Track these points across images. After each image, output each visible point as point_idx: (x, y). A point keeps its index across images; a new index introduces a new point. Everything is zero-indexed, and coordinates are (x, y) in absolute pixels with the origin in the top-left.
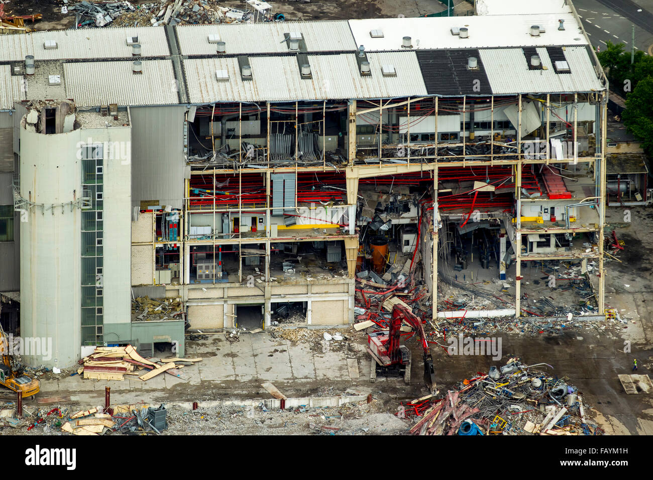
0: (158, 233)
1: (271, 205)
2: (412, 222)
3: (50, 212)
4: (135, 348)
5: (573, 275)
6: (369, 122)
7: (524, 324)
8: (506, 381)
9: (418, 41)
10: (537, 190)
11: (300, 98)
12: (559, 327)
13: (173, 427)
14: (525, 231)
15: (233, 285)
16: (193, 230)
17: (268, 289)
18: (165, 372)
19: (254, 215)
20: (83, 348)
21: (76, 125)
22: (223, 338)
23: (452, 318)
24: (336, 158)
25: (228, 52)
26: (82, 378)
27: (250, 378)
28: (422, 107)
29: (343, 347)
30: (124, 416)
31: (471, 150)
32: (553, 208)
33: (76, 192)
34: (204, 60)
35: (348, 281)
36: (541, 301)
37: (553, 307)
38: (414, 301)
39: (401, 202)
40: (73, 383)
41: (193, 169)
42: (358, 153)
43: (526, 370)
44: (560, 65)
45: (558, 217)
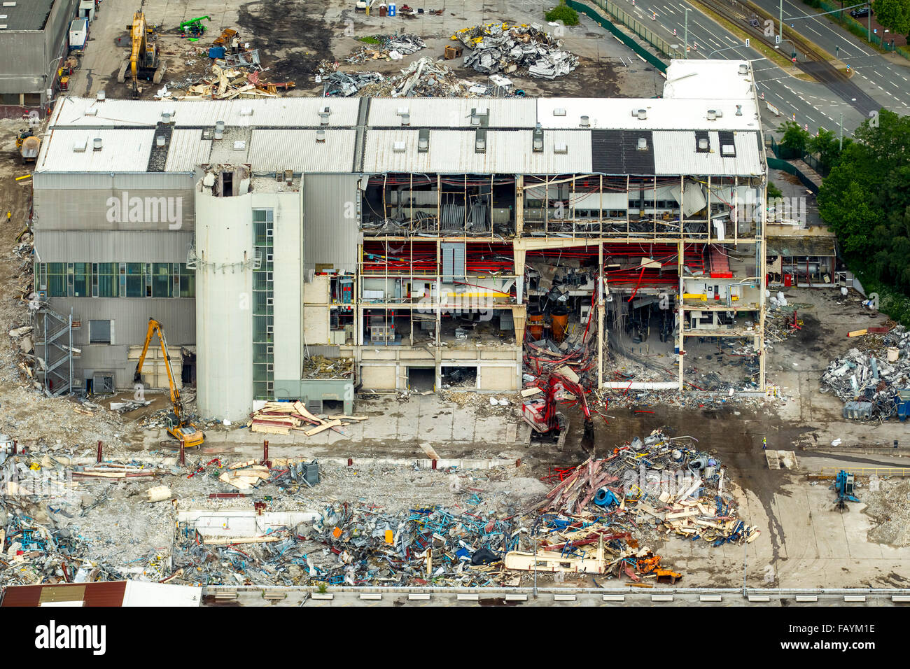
0: (333, 295)
1: (441, 273)
2: (589, 295)
3: (221, 271)
4: (304, 404)
5: (746, 352)
6: (537, 196)
7: (685, 397)
8: (647, 451)
9: (596, 120)
10: (701, 268)
11: (469, 171)
12: (719, 402)
13: (326, 482)
14: (688, 308)
15: (404, 348)
16: (366, 294)
17: (438, 353)
18: (330, 428)
19: (427, 282)
20: (254, 401)
21: (250, 189)
22: (394, 398)
23: (618, 389)
24: (505, 230)
25: (412, 125)
26: (251, 431)
27: (410, 438)
28: (587, 184)
29: (508, 412)
30: (281, 469)
31: (635, 227)
32: (716, 287)
33: (247, 254)
34: (387, 131)
35: (515, 348)
36: (708, 376)
37: (719, 382)
38: (584, 371)
39: (578, 274)
40: (240, 435)
41: (366, 235)
42: (526, 226)
43: (668, 441)
44: (728, 149)
45: (722, 295)
